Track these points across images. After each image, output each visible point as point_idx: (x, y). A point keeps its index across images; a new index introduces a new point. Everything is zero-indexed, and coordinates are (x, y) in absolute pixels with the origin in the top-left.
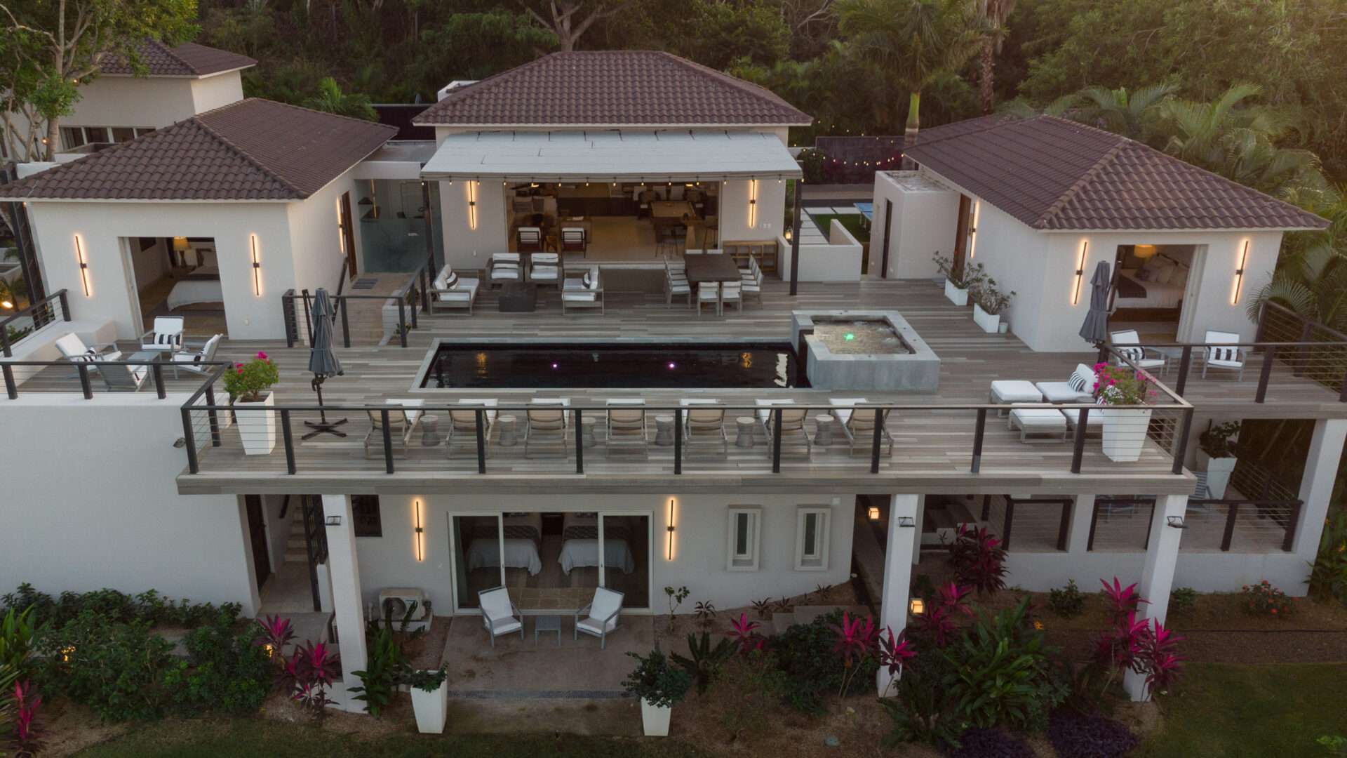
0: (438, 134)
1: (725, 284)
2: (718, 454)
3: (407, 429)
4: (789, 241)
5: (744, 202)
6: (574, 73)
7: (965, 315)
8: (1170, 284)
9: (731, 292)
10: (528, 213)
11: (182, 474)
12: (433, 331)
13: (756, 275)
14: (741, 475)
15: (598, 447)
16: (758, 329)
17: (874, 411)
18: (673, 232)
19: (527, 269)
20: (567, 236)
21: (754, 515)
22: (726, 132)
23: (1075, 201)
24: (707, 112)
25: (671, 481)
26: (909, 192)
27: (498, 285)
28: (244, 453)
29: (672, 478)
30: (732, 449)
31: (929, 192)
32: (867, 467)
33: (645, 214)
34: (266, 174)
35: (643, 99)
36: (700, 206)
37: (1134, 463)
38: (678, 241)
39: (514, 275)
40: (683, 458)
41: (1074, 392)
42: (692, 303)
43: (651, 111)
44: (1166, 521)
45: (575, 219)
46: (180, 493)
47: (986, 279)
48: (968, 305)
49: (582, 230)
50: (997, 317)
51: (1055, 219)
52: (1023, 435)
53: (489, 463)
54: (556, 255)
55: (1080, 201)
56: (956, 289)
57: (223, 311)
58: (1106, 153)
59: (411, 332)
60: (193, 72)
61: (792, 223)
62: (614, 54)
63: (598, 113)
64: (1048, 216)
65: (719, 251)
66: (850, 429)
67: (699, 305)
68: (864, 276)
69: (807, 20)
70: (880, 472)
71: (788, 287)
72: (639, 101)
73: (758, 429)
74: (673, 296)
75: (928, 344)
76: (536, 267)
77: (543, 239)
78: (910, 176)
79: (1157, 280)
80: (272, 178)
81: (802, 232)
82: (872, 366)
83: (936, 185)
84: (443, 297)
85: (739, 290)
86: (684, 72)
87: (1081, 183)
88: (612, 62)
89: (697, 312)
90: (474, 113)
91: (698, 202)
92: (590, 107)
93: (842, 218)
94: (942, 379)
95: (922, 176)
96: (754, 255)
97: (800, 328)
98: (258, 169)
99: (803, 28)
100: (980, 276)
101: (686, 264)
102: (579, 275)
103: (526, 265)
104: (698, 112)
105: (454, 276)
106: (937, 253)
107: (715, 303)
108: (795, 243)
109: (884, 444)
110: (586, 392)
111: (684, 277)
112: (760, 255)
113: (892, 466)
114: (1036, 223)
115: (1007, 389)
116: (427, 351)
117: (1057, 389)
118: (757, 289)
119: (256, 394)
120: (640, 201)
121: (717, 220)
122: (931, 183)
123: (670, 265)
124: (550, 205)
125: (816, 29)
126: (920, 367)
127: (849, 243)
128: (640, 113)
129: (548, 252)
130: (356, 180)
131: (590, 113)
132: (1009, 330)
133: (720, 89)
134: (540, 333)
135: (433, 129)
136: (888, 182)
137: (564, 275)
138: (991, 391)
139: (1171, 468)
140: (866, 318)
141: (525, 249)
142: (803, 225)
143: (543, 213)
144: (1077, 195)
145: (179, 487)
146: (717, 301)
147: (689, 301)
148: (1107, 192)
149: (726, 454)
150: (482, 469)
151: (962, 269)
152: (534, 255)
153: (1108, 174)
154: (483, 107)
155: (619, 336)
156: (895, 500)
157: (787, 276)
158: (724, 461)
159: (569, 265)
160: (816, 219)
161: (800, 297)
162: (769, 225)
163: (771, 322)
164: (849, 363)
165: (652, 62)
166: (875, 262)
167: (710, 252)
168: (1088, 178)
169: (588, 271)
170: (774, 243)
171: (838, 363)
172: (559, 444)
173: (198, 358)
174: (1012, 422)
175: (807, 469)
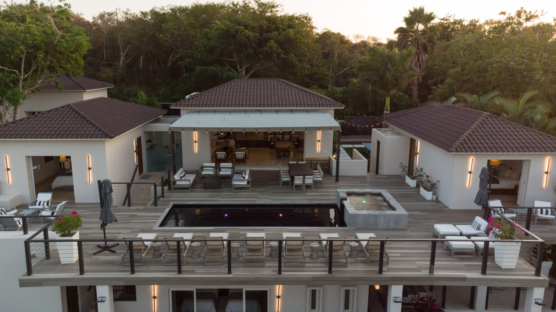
0: (182, 112)
1: (306, 177)
2: (301, 262)
3: (144, 250)
4: (335, 158)
5: (314, 141)
6: (242, 87)
7: (416, 191)
8: (510, 178)
9: (309, 180)
10: (222, 146)
11: (23, 276)
12: (171, 199)
13: (320, 172)
14: (312, 275)
15: (240, 259)
16: (321, 198)
17: (380, 242)
18: (284, 154)
19: (218, 170)
20: (237, 156)
21: (320, 290)
22: (307, 111)
23: (467, 140)
24: (299, 103)
25: (276, 278)
26: (388, 137)
27: (204, 177)
28: (61, 263)
29: (276, 277)
30: (307, 260)
31: (396, 137)
32: (376, 270)
33: (272, 147)
34: (97, 128)
35: (271, 98)
36: (296, 143)
37: (513, 269)
38: (286, 158)
39: (212, 173)
40: (282, 265)
41: (476, 230)
42: (291, 185)
43: (274, 102)
44: (534, 301)
45: (242, 148)
46: (20, 286)
47: (425, 175)
48: (417, 186)
49: (244, 153)
50: (431, 193)
51: (458, 148)
52: (453, 253)
53: (183, 268)
54: (231, 164)
55: (469, 140)
56: (411, 179)
57: (73, 189)
58: (478, 119)
59: (161, 199)
60: (84, 89)
61: (336, 151)
62: (259, 80)
63: (252, 103)
64: (455, 147)
65: (304, 162)
66: (367, 250)
67: (294, 186)
68: (368, 173)
69: (341, 72)
70: (383, 273)
71: (335, 179)
72: (269, 98)
73: (321, 250)
74: (283, 182)
75: (401, 205)
76: (222, 169)
77: (227, 157)
78: (387, 131)
79: (503, 176)
80: (99, 129)
81: (340, 155)
82: (376, 216)
83: (399, 134)
84: (178, 183)
85: (312, 180)
86: (289, 87)
87: (468, 132)
88: (259, 83)
89: (293, 189)
90: (197, 103)
91: (295, 142)
92: (248, 101)
93: (357, 149)
94: (409, 222)
95: (393, 130)
96: (319, 164)
97: (341, 198)
98: (94, 125)
99: (340, 75)
100: (422, 173)
101: (289, 168)
102: (240, 173)
103: (218, 168)
104: (295, 103)
105: (184, 173)
106: (401, 163)
107: (301, 186)
108: (338, 159)
109: (385, 258)
110: (238, 229)
111: (288, 174)
112: (322, 164)
113: (389, 270)
114: (450, 150)
115: (442, 228)
116: (166, 208)
117: (467, 229)
118: (321, 179)
119: (69, 232)
120: (271, 141)
121: (303, 149)
122: (397, 133)
123: (282, 168)
124: (232, 143)
125: (345, 75)
126: (398, 218)
127: (362, 159)
128: (270, 103)
129: (229, 162)
130: (145, 132)
131: (248, 103)
132: (437, 199)
133: (304, 94)
134: (220, 199)
135: (179, 110)
136: (378, 133)
137: (234, 173)
138: (434, 229)
139: (534, 273)
140: (370, 193)
141: (217, 161)
142: (341, 152)
143: (229, 146)
144: (467, 137)
145: (20, 283)
146: (303, 184)
147: (290, 185)
148: (481, 136)
149: (304, 263)
150: (180, 272)
151: (413, 171)
152: (221, 164)
153: (480, 128)
154: (202, 101)
155: (257, 201)
156: (391, 289)
157: (334, 173)
158: (303, 267)
159: (237, 168)
160: (347, 149)
161: (340, 183)
162: (326, 151)
163: (327, 194)
164: (365, 215)
165: (276, 83)
166: (373, 167)
167: (300, 162)
168: (471, 130)
169: (245, 171)
170: (328, 159)
171: (360, 215)
172: (220, 258)
173: (53, 213)
174: (446, 246)
175: (346, 272)
